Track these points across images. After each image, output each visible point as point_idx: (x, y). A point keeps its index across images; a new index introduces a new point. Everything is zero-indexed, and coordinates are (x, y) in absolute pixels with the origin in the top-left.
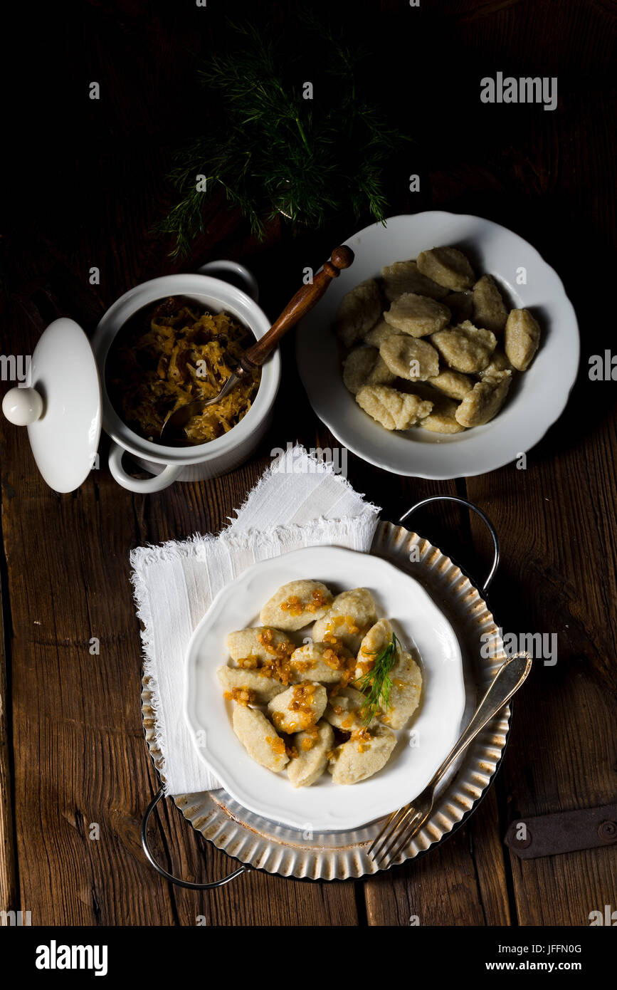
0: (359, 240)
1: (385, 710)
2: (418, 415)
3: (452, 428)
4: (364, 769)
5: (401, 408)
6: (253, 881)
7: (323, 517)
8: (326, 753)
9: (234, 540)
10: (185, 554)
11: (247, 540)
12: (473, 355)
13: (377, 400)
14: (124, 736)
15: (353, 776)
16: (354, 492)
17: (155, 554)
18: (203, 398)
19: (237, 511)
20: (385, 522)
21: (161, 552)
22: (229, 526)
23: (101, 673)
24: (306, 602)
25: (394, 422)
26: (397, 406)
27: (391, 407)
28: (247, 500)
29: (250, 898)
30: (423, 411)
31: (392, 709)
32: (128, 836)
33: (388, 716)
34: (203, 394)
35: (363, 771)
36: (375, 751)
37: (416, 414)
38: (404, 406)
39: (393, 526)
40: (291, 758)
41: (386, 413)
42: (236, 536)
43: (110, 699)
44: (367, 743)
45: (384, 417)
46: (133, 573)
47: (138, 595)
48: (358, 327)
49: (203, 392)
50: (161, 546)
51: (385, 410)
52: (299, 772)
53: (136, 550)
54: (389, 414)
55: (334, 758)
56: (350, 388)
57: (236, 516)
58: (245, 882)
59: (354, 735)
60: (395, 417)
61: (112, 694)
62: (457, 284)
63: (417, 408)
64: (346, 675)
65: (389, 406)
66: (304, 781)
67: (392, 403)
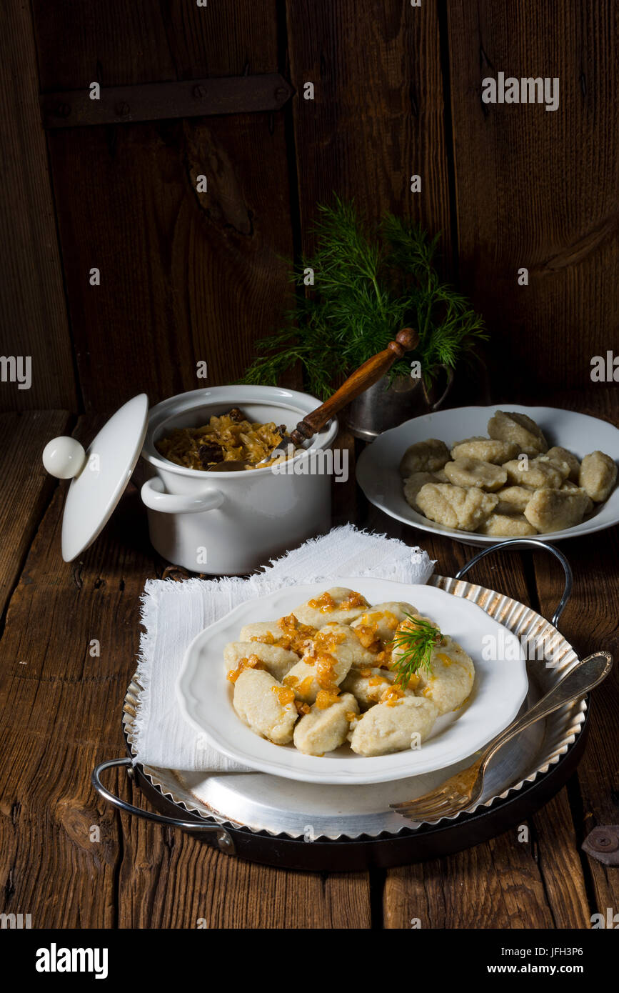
0: (430, 418)
1: (425, 680)
2: (483, 506)
3: (520, 527)
4: (392, 722)
5: (465, 499)
6: (230, 874)
7: (370, 569)
8: (346, 714)
9: (265, 583)
10: (208, 588)
11: (280, 586)
12: (544, 473)
13: (438, 493)
14: (96, 747)
15: (378, 731)
16: (407, 547)
17: (174, 586)
18: (252, 461)
19: (273, 562)
20: (440, 578)
21: (182, 586)
22: (262, 573)
23: (84, 700)
24: (339, 601)
25: (456, 516)
26: (460, 495)
27: (453, 497)
28: (286, 556)
29: (223, 888)
30: (488, 502)
31: (434, 678)
32: (73, 827)
33: (429, 685)
34: (252, 456)
35: (392, 726)
36: (410, 707)
37: (480, 503)
38: (467, 496)
39: (450, 580)
40: (301, 715)
41: (448, 506)
42: (268, 580)
43: (88, 719)
44: (400, 700)
45: (445, 511)
46: (144, 596)
47: (145, 609)
48: (424, 459)
49: (253, 455)
50: (182, 582)
51: (447, 503)
52: (309, 727)
53: (153, 581)
54: (451, 507)
55: (355, 719)
56: (409, 498)
57: (272, 566)
58: (218, 874)
59: (382, 697)
60: (457, 509)
61: (93, 716)
62: (529, 442)
63: (482, 498)
64: (380, 657)
65: (451, 497)
66: (314, 734)
67: (454, 492)
